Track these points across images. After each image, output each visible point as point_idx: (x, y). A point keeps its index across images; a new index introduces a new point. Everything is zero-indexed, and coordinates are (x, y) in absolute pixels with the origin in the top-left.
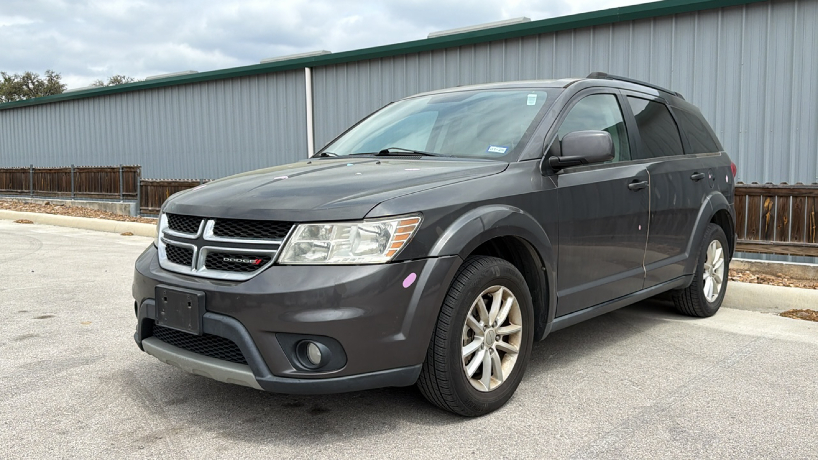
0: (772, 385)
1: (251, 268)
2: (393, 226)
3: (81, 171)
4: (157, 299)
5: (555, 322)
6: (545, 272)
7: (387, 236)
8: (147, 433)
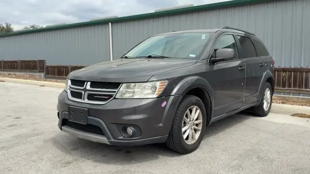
0: (292, 141)
1: (105, 100)
2: (158, 84)
3: (22, 62)
4: (69, 111)
5: (213, 119)
6: (211, 101)
7: (156, 88)
8: (66, 161)
